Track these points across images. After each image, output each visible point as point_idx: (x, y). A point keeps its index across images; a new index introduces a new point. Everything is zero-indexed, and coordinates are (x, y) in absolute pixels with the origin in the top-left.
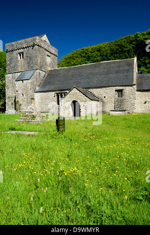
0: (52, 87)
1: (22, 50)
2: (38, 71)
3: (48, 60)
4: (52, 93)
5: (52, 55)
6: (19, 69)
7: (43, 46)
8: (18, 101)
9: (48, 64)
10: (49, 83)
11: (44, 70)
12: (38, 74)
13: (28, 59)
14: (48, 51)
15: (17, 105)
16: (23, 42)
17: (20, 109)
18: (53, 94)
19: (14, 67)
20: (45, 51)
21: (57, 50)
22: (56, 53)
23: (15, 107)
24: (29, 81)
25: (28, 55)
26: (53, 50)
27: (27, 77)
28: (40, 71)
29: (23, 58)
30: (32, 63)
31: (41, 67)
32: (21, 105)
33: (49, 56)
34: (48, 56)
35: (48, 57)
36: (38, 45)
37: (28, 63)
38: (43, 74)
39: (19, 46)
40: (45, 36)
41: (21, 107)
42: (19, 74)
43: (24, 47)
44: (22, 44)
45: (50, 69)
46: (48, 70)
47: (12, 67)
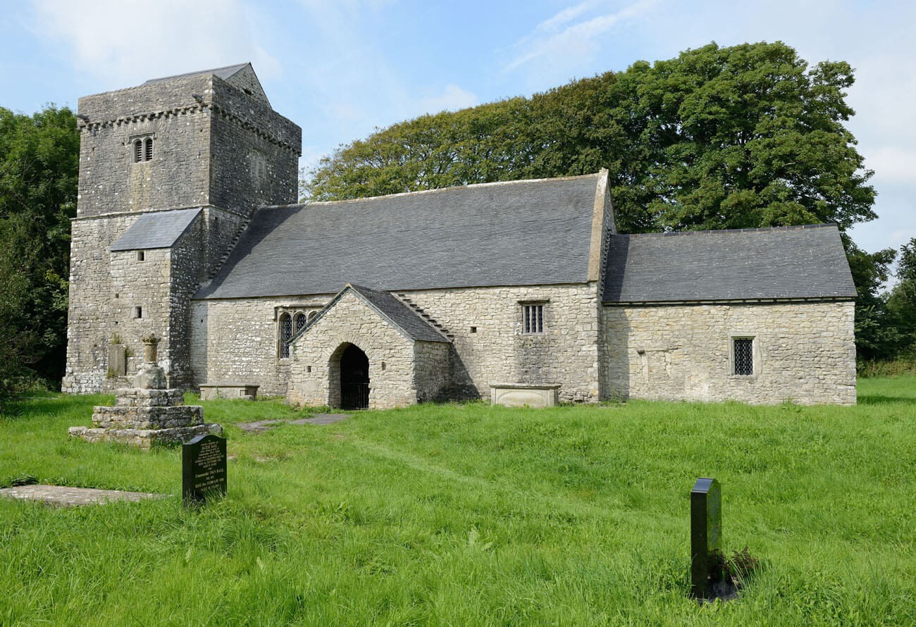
0: (266, 285)
1: (147, 125)
2: (211, 214)
3: (259, 168)
4: (262, 306)
5: (276, 152)
6: (133, 204)
8: (118, 338)
9: (257, 184)
11: (236, 209)
12: (210, 228)
13: (172, 161)
14: (256, 132)
15: (115, 355)
17: (125, 370)
18: (267, 309)
19: (112, 191)
20: (242, 132)
22: (294, 143)
24: (169, 255)
25: (172, 146)
27: (161, 235)
28: (220, 215)
29: (150, 156)
30: (188, 182)
31: (223, 198)
32: (128, 353)
34: (256, 152)
35: (257, 158)
36: (214, 110)
37: (172, 179)
40: (248, 70)
41: (130, 361)
42: (129, 221)
43: (157, 113)
44: (148, 100)
45: (263, 206)
46: (255, 209)
47: (103, 193)
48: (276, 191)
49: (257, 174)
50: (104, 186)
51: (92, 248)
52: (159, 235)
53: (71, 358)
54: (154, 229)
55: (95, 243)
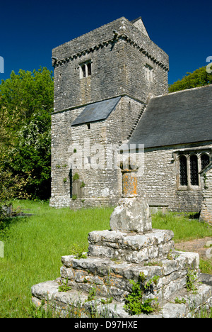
0: (165, 138)
1: (87, 56)
2: (126, 99)
3: (149, 76)
4: (164, 152)
5: (157, 67)
6: (82, 101)
7: (136, 41)
8: (77, 176)
9: (149, 85)
10: (155, 128)
11: (139, 98)
12: (126, 107)
13: (102, 74)
14: (147, 55)
15: (76, 186)
16: (90, 39)
17: (81, 195)
18: (167, 154)
19: (71, 95)
20: (140, 54)
21: (165, 55)
22: (165, 63)
23: (71, 190)
24: (104, 124)
25: (102, 64)
26: (159, 54)
27: (99, 113)
28: (132, 101)
29: (90, 73)
30: (112, 82)
31: (132, 91)
32: (83, 185)
33: (151, 68)
34: (147, 66)
35: (147, 70)
36: (125, 38)
37: (103, 83)
38: (137, 107)
39: (82, 48)
40: (140, 21)
41: (85, 190)
42: (80, 110)
43: (93, 48)
44: (88, 41)
45: (152, 97)
46: (149, 98)
47: (66, 98)
48: (158, 90)
49: (148, 79)
50: (67, 93)
51: (62, 127)
52: (97, 114)
53: (53, 189)
54: (95, 111)
55: (63, 124)
